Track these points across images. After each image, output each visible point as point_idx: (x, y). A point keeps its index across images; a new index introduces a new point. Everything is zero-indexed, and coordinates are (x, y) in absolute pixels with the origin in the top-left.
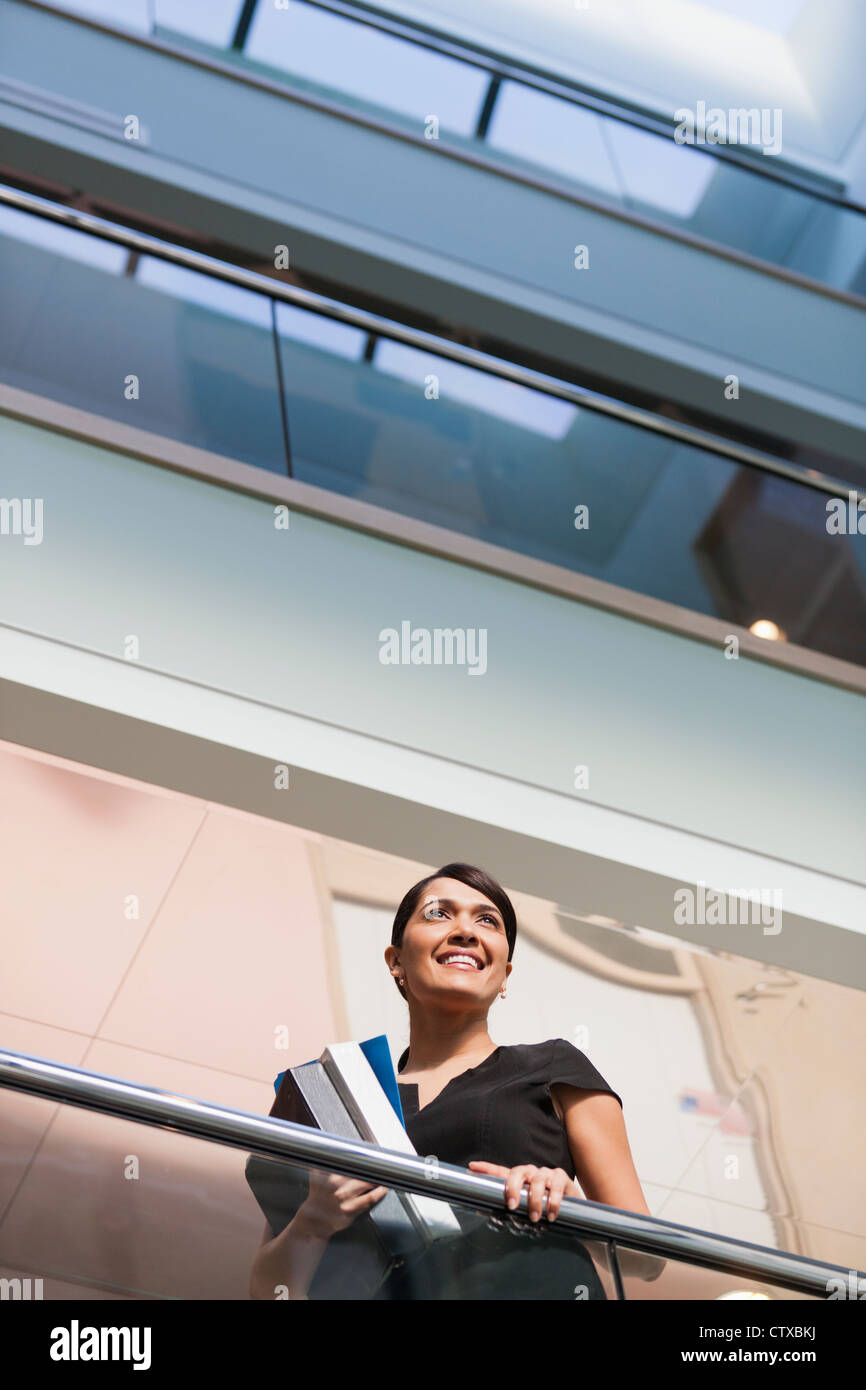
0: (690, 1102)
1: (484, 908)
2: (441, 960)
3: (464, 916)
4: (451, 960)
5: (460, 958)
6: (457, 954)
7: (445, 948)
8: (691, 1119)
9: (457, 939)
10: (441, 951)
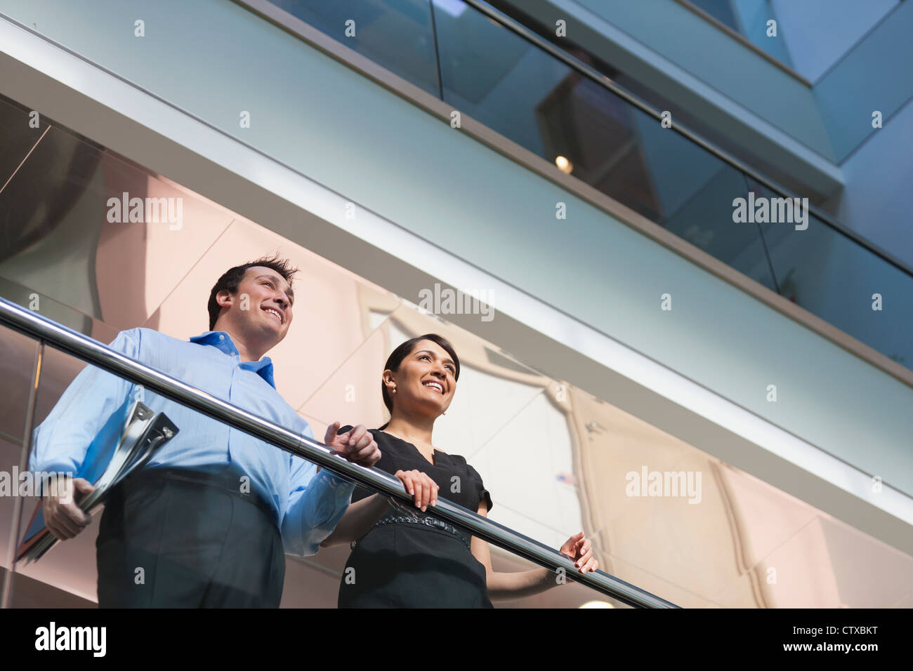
0: (562, 478)
1: (449, 361)
2: (424, 383)
3: (439, 362)
4: (431, 384)
5: (436, 385)
6: (435, 382)
7: (429, 377)
8: (561, 485)
9: (437, 374)
10: (425, 379)
